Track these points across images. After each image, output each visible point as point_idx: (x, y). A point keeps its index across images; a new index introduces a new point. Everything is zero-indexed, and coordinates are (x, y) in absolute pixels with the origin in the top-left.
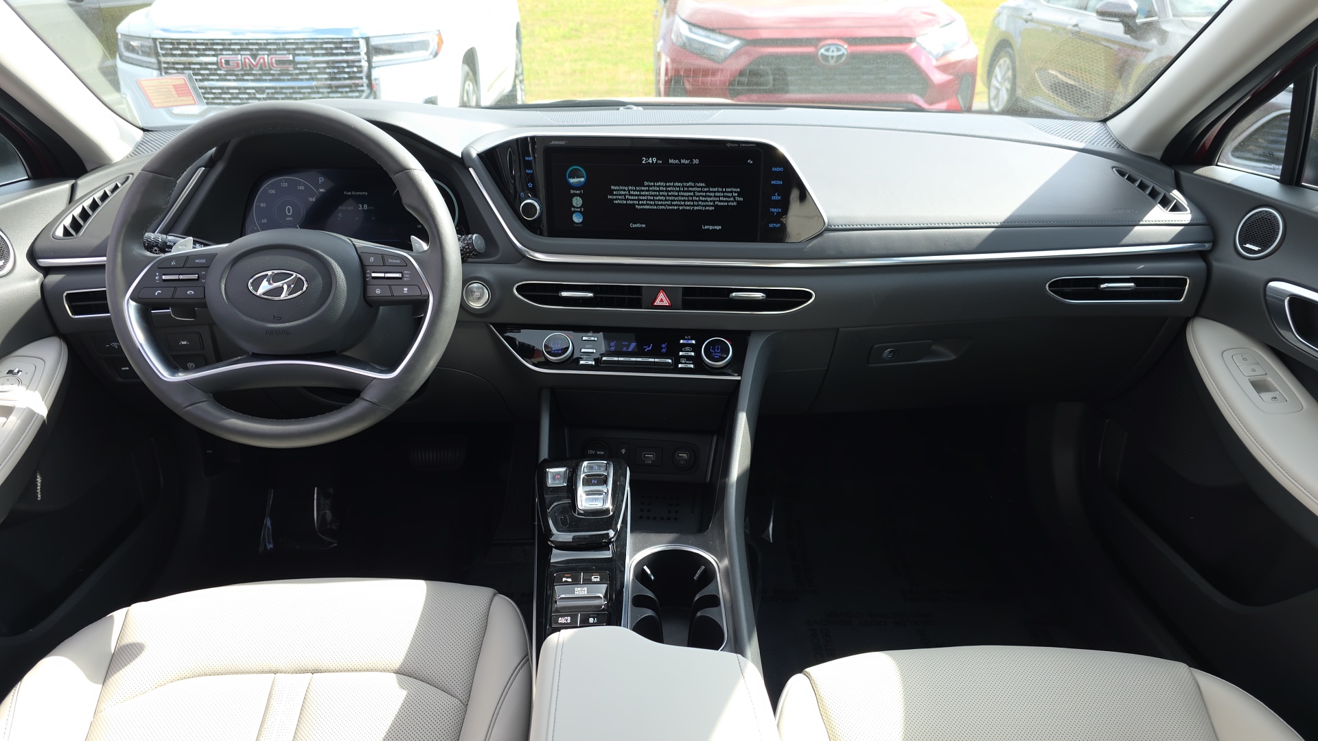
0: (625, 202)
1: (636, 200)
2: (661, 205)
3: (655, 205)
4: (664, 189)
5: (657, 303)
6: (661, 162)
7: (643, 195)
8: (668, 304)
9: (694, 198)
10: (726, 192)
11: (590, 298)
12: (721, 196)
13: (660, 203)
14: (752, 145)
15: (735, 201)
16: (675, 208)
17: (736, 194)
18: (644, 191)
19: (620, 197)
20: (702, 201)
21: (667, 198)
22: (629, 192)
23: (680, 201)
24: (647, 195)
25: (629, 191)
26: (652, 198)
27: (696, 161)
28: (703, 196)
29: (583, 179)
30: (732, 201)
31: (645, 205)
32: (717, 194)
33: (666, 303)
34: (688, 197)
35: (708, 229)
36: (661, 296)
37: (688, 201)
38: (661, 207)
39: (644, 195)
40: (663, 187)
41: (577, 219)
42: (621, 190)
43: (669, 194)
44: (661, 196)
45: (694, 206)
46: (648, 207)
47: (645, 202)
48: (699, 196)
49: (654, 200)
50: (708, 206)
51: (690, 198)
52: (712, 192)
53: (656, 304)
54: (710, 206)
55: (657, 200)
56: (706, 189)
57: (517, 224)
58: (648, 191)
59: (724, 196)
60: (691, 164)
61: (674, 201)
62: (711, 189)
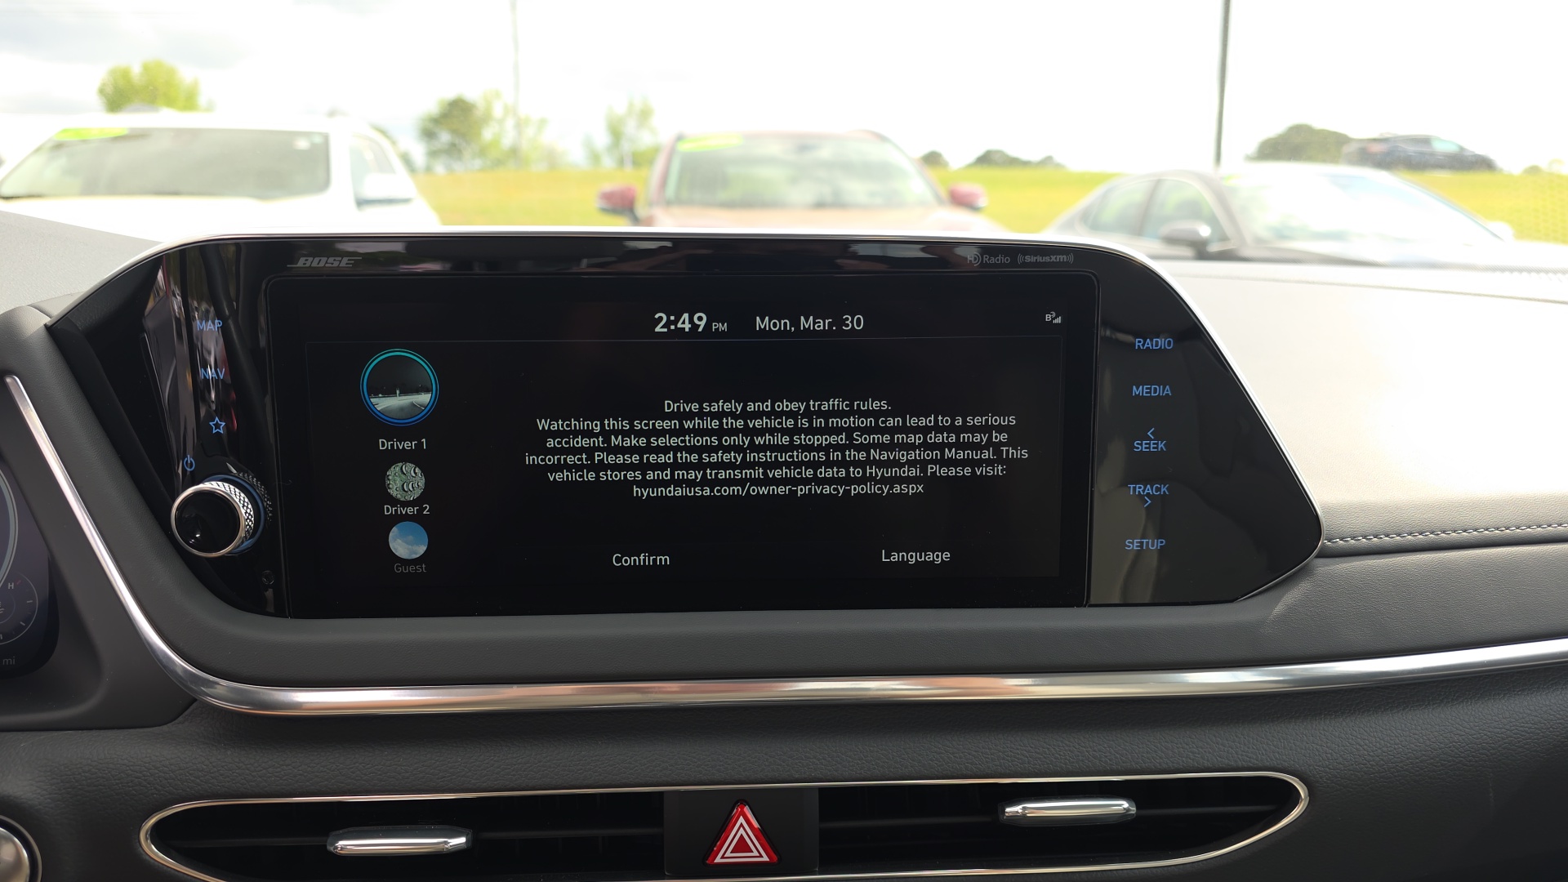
0: (591, 476)
1: (632, 467)
2: (729, 482)
3: (704, 482)
4: (740, 424)
5: (726, 855)
6: (723, 327)
7: (659, 450)
8: (765, 858)
9: (851, 454)
10: (965, 428)
11: (457, 853)
12: (950, 446)
13: (722, 475)
14: (1062, 258)
15: (1000, 461)
16: (781, 490)
17: (1004, 437)
18: (662, 433)
19: (570, 459)
20: (880, 464)
21: (751, 457)
22: (607, 440)
23: (798, 465)
24: (677, 449)
25: (606, 434)
26: (694, 458)
27: (854, 322)
28: (882, 447)
29: (424, 398)
30: (989, 462)
31: (665, 484)
32: (932, 438)
33: (758, 854)
34: (827, 449)
35: (903, 564)
36: (743, 827)
37: (829, 464)
38: (727, 491)
39: (665, 450)
40: (735, 417)
41: (407, 544)
42: (576, 433)
43: (759, 440)
44: (727, 449)
45: (848, 481)
46: (679, 492)
47: (666, 475)
48: (866, 448)
49: (700, 466)
50: (901, 480)
51: (836, 456)
52: (916, 430)
53: (718, 860)
54: (908, 480)
55: (713, 466)
56: (891, 422)
57: (168, 574)
58: (680, 432)
59: (959, 446)
60: (836, 334)
61: (777, 465)
62: (912, 422)
